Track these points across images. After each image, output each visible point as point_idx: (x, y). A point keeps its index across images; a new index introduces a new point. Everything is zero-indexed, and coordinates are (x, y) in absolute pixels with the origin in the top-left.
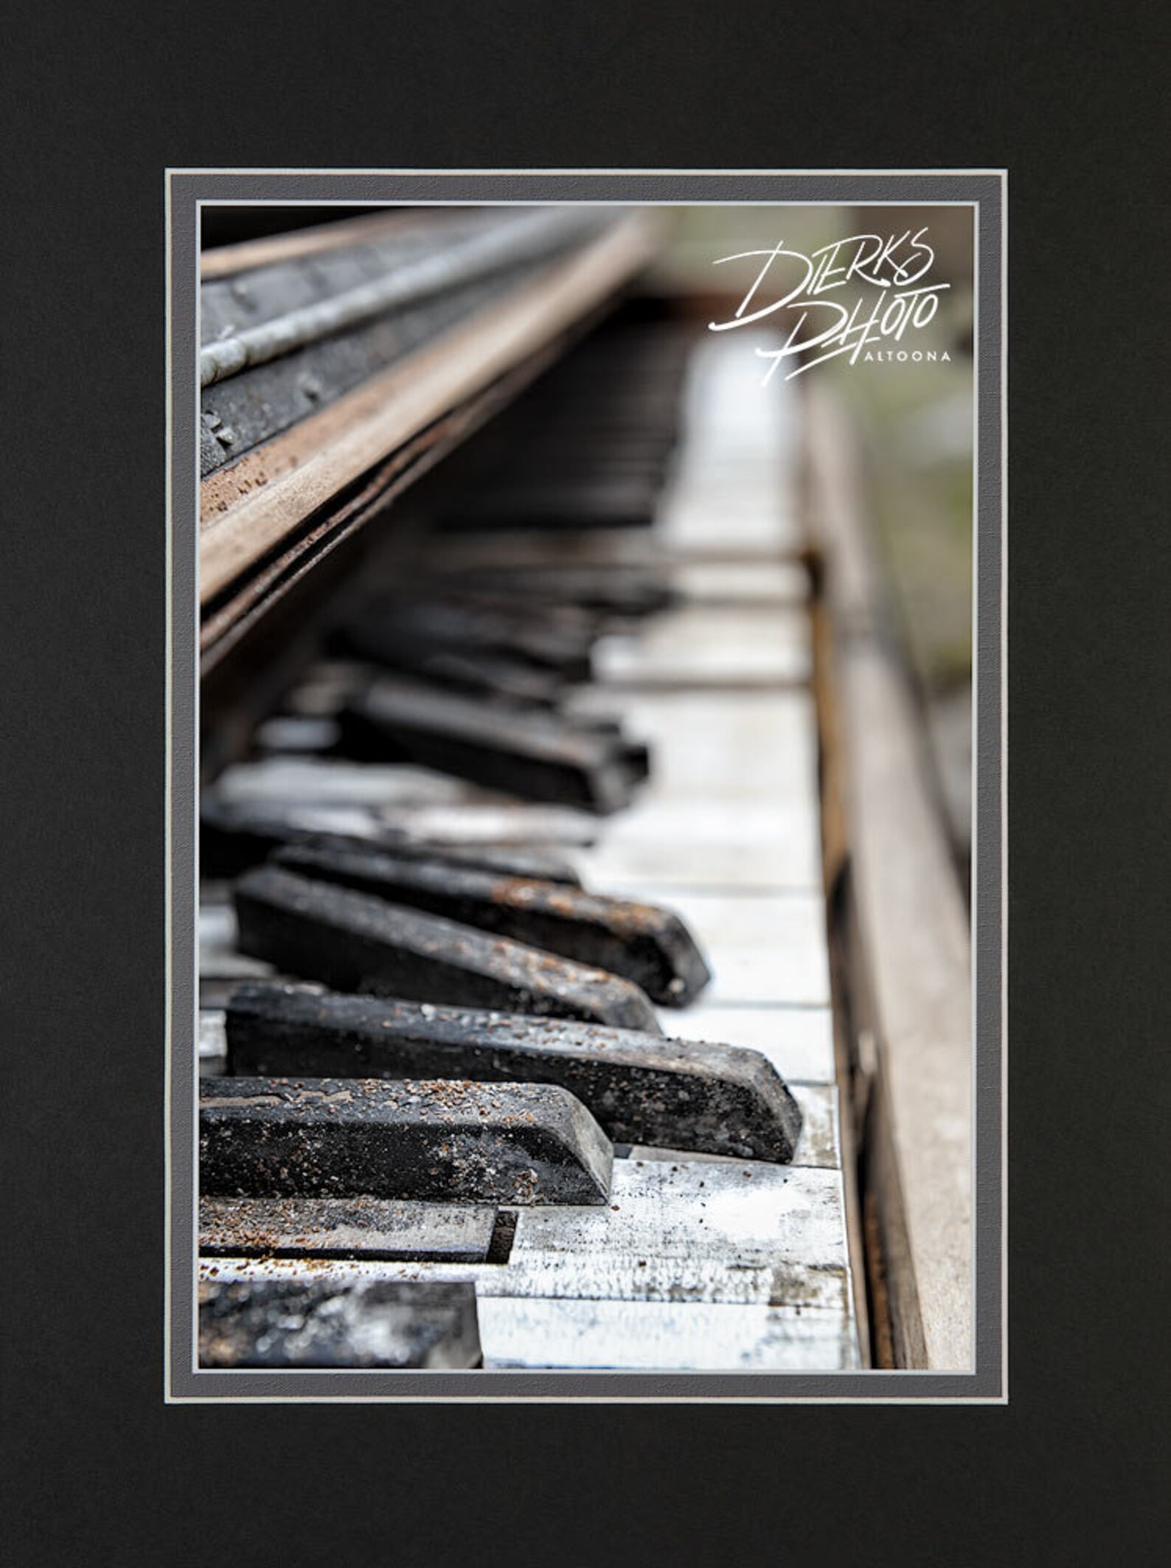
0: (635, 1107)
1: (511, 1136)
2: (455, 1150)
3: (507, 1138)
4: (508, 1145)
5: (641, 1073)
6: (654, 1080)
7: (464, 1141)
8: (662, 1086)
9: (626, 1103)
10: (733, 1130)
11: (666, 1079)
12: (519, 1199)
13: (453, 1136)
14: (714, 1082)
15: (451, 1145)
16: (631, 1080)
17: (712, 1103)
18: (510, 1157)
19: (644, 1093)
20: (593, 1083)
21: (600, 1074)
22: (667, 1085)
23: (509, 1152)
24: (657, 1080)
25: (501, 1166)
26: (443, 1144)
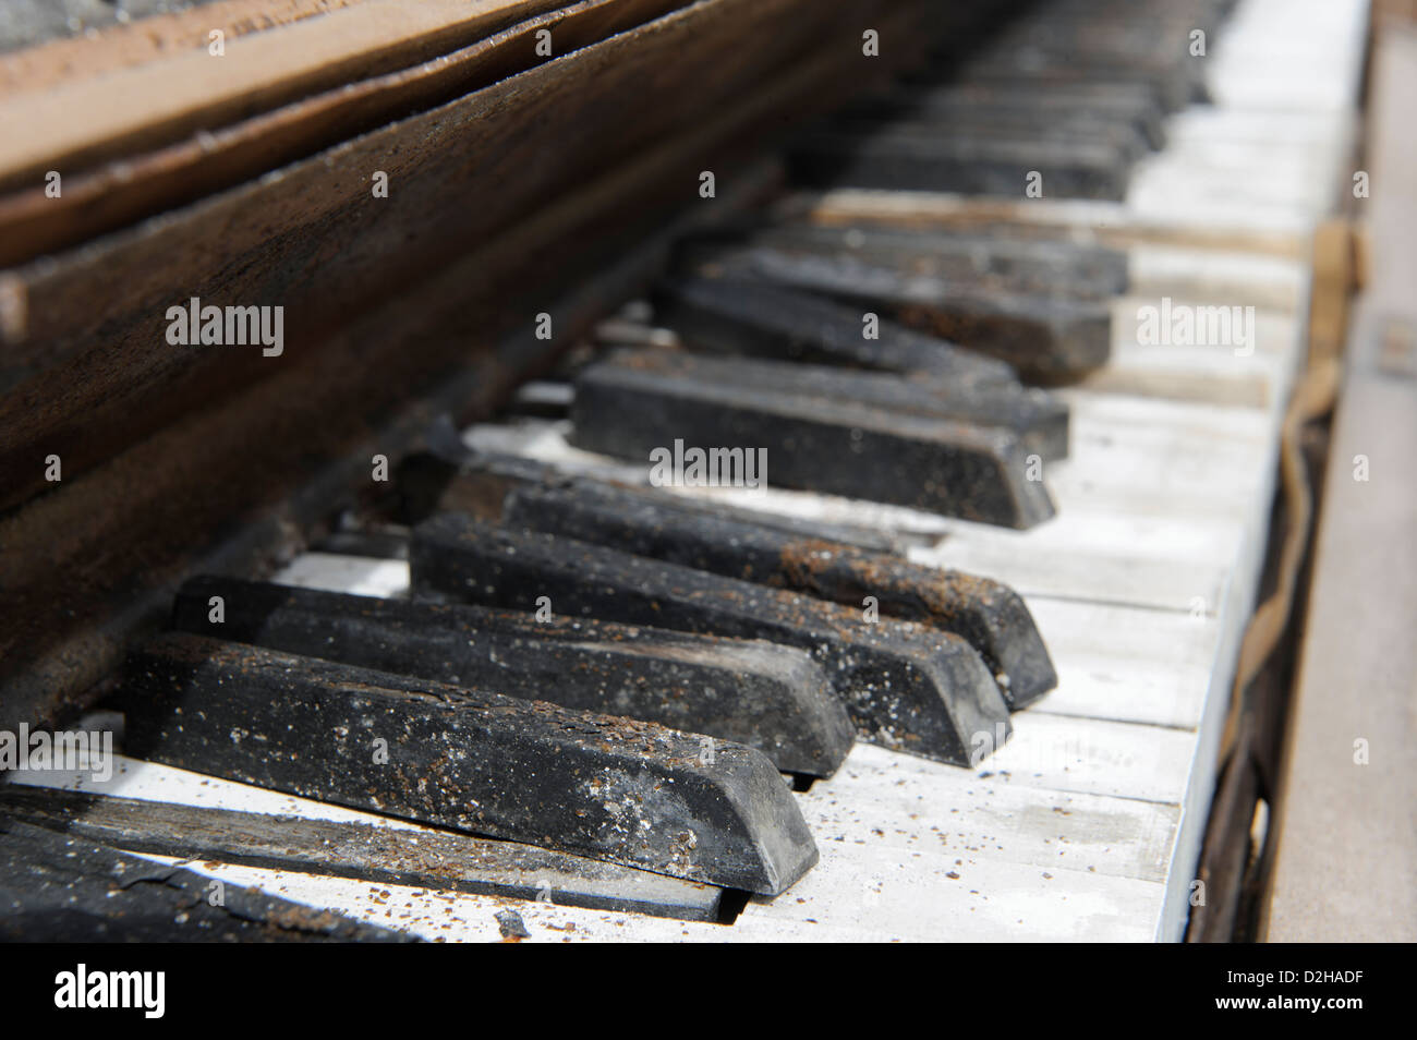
0: (653, 709)
1: (671, 780)
2: (608, 788)
3: (666, 784)
4: (668, 793)
5: (661, 666)
6: (676, 675)
7: (619, 778)
8: (686, 682)
9: (643, 704)
10: (767, 736)
11: (690, 673)
12: (673, 868)
13: (607, 769)
14: (746, 676)
15: (604, 781)
16: (649, 675)
17: (743, 703)
18: (668, 810)
19: (665, 691)
20: (605, 679)
21: (614, 668)
22: (691, 680)
23: (669, 802)
24: (680, 675)
25: (657, 820)
26: (596, 778)
